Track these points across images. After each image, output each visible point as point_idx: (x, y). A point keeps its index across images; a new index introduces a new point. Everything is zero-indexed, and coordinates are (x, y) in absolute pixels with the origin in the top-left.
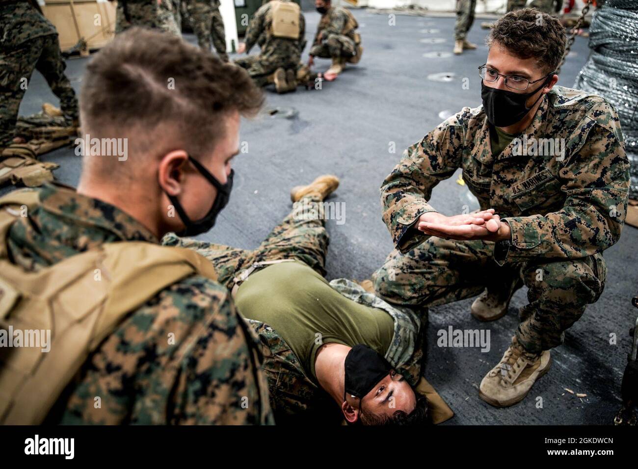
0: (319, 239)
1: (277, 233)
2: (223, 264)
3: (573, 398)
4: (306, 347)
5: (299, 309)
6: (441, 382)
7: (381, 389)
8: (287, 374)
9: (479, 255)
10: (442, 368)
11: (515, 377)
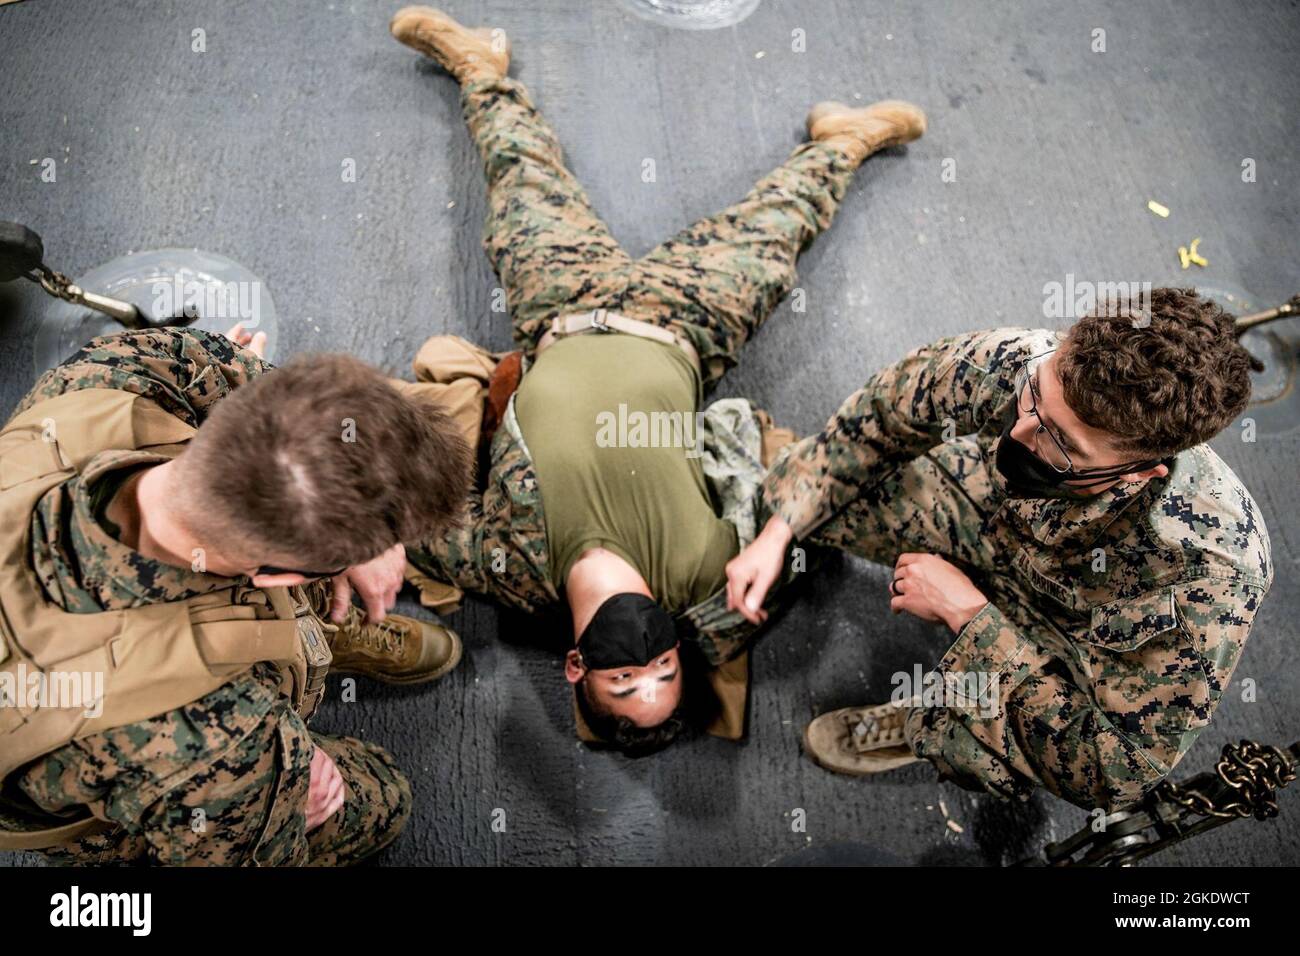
0: (760, 294)
1: (697, 238)
2: (561, 265)
3: (940, 822)
4: (571, 539)
5: (596, 468)
6: (772, 672)
7: (625, 676)
8: (520, 566)
9: (959, 550)
10: (792, 649)
11: (870, 745)
